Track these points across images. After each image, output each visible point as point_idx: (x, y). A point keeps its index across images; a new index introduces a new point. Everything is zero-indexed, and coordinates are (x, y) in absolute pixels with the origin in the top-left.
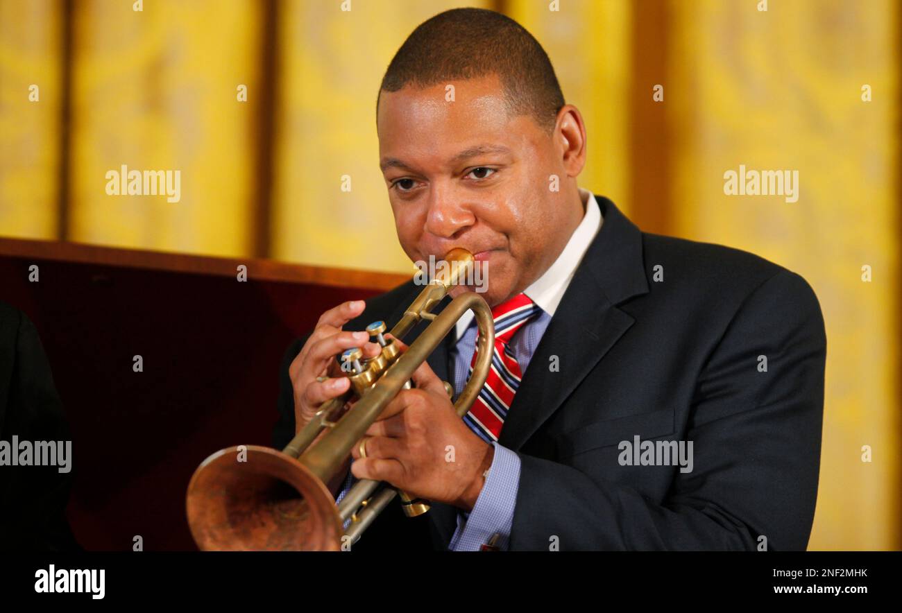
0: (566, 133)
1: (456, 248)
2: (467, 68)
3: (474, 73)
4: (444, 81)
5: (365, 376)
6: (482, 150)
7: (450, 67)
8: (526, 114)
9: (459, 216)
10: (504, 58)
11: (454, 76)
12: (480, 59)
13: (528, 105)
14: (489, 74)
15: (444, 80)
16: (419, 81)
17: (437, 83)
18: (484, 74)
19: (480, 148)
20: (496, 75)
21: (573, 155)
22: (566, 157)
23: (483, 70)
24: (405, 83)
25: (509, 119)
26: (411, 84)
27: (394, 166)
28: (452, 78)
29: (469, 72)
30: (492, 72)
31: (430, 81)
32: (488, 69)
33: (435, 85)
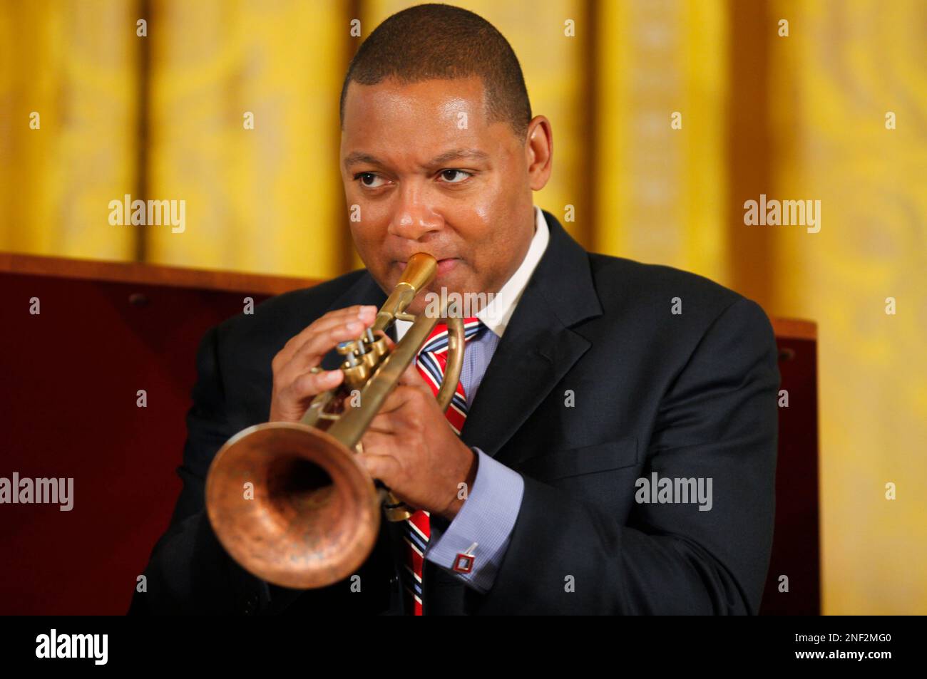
0: (533, 145)
1: (420, 253)
2: (450, 67)
3: (458, 73)
4: (428, 79)
5: (359, 371)
6: (460, 154)
7: (433, 64)
8: (503, 121)
9: (429, 218)
10: (485, 59)
11: (438, 74)
12: (463, 59)
13: (506, 112)
14: (473, 76)
15: (427, 77)
16: (400, 77)
17: (420, 81)
18: (467, 75)
19: (459, 152)
20: (479, 78)
21: (538, 168)
22: (531, 169)
23: (466, 71)
24: (384, 77)
25: (488, 125)
26: (390, 79)
27: (365, 161)
28: (436, 76)
29: (453, 72)
30: (474, 74)
31: (412, 77)
32: (472, 70)
33: (418, 82)
